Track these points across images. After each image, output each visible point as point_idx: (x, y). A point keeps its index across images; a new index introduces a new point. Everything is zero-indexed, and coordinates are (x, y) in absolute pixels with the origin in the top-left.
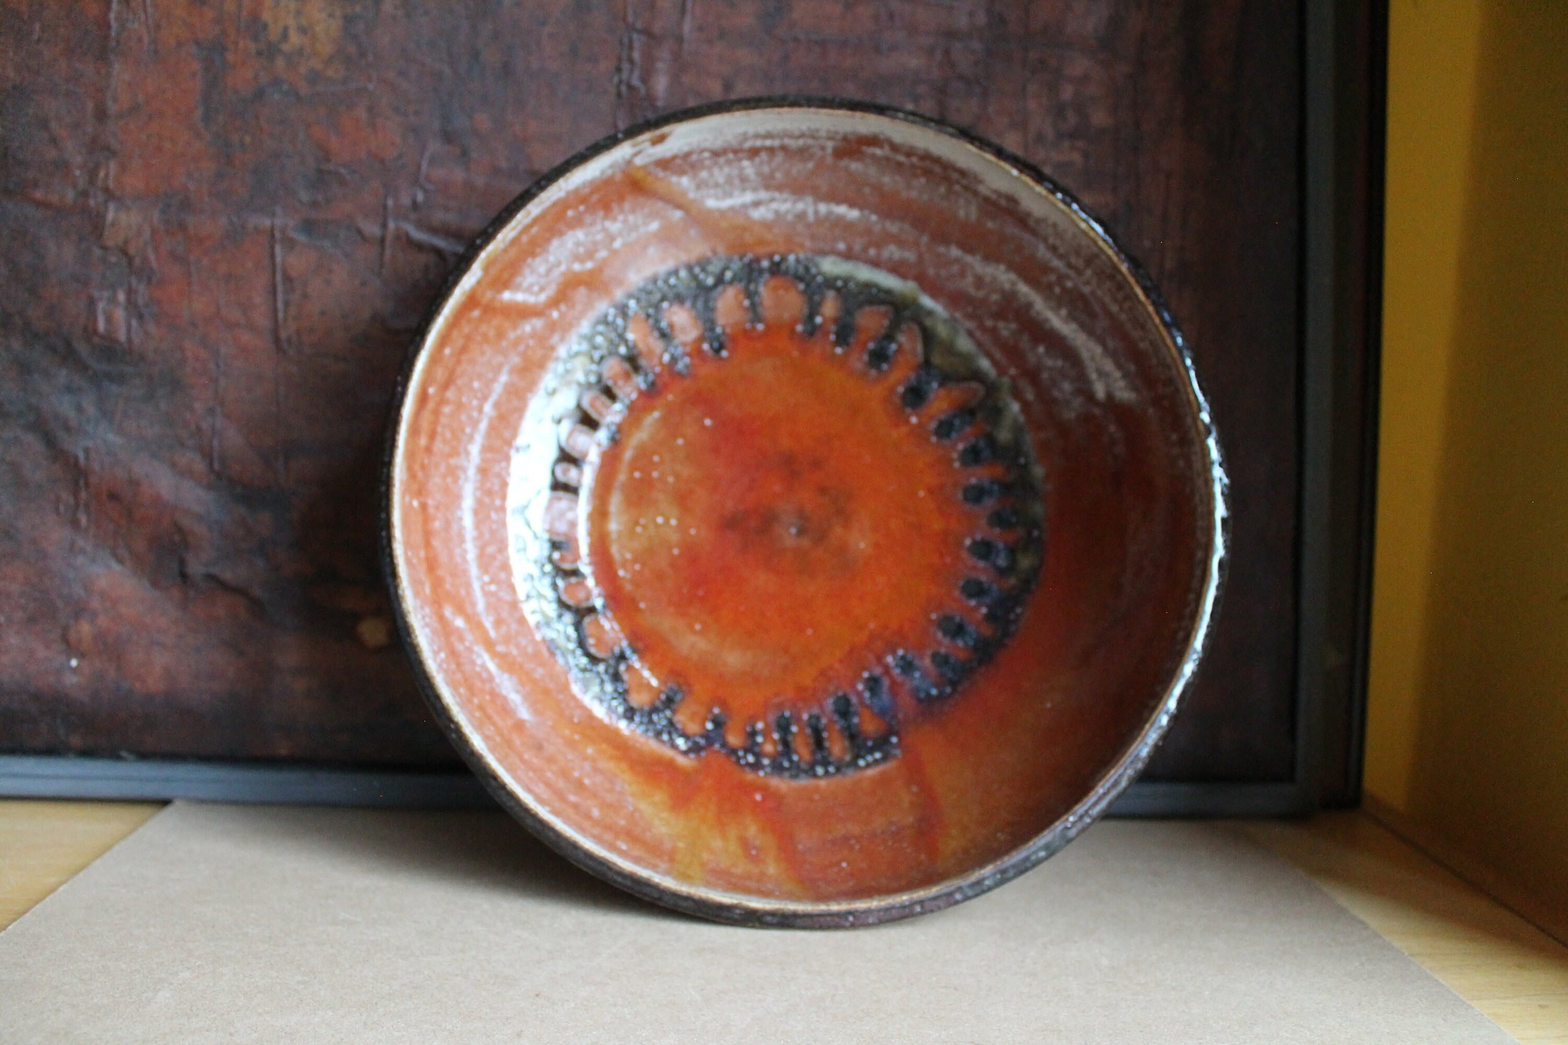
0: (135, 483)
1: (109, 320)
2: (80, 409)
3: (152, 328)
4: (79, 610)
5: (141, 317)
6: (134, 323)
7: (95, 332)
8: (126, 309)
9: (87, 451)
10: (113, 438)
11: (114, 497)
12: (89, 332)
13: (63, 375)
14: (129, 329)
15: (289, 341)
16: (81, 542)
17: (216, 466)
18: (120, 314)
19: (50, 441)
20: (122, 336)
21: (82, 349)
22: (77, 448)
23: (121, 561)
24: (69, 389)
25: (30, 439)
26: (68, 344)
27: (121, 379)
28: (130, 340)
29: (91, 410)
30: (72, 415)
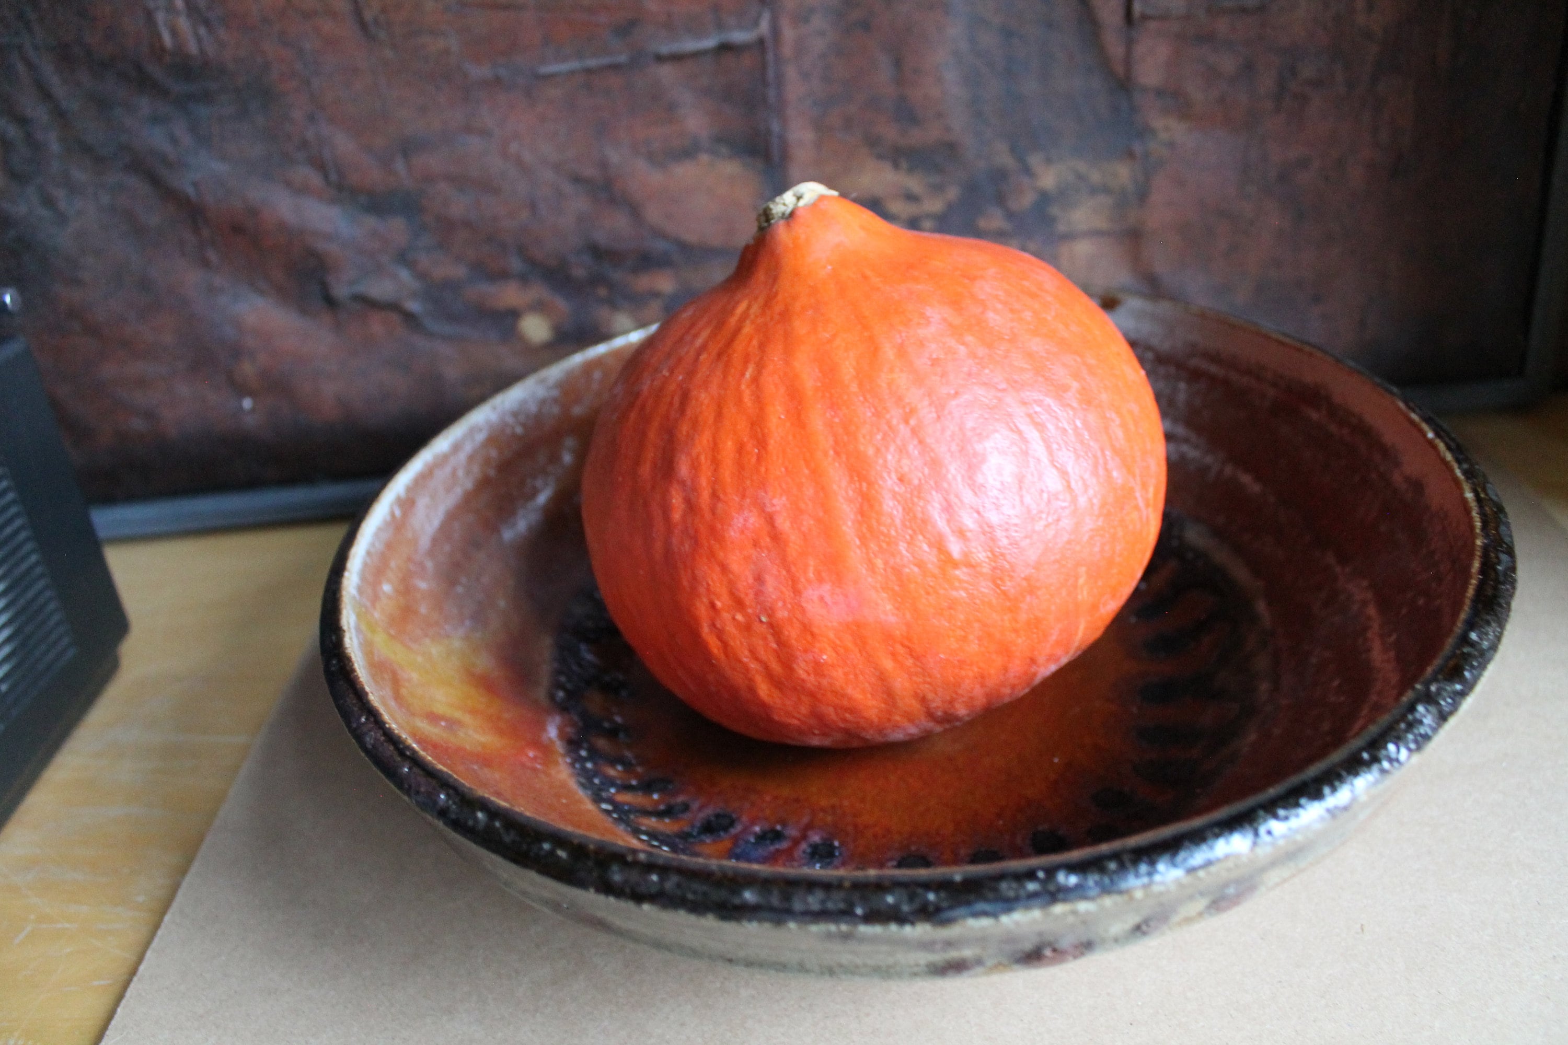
0: (253, 212)
1: (174, 33)
2: (174, 141)
3: (222, 33)
4: (237, 352)
5: (207, 23)
6: (202, 31)
7: (163, 49)
8: (189, 16)
9: (195, 185)
10: (220, 167)
11: (237, 229)
12: (158, 51)
13: (145, 104)
14: (199, 40)
15: (376, 21)
16: (218, 281)
17: (333, 177)
18: (183, 23)
19: (155, 180)
20: (192, 48)
21: (155, 70)
22: (184, 183)
23: (262, 293)
24: (156, 120)
25: (133, 181)
26: (139, 68)
27: (207, 97)
28: (202, 51)
29: (186, 140)
30: (166, 147)
